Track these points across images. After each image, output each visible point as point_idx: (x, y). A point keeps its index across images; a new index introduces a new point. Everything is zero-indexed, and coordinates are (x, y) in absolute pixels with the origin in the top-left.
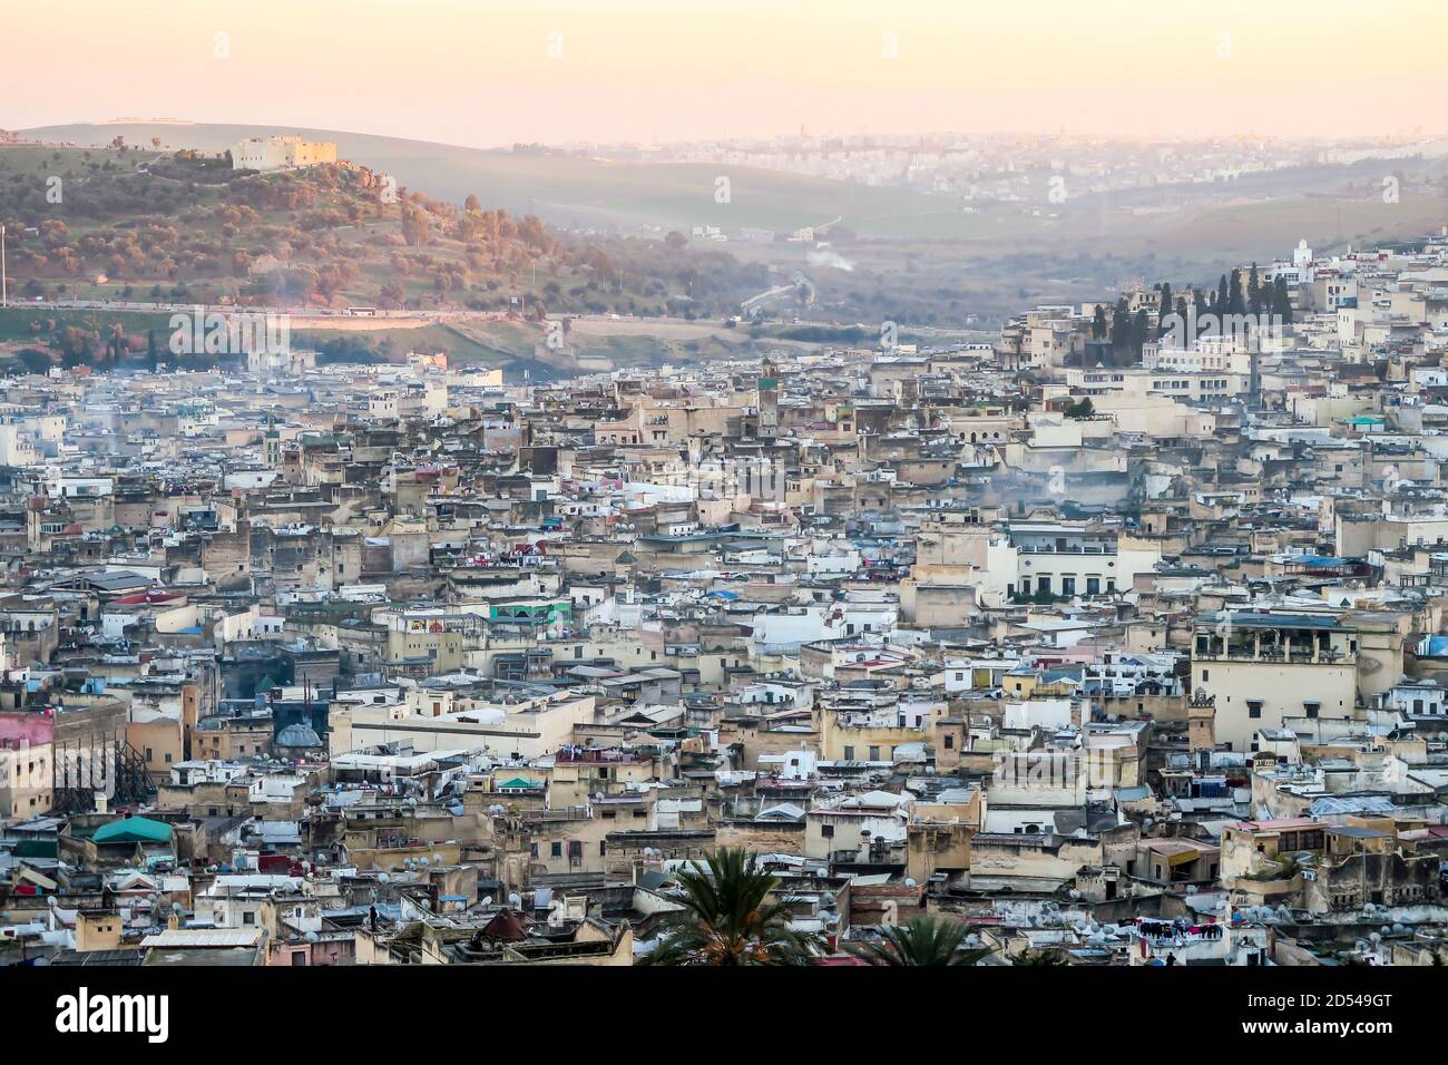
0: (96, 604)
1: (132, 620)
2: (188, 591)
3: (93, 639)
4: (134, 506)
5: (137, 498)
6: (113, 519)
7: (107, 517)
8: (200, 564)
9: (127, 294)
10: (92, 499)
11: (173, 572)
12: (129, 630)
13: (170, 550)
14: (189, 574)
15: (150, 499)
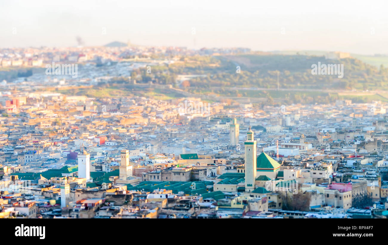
0: (344, 157)
1: (354, 161)
2: (364, 155)
3: (345, 166)
4: (341, 135)
5: (341, 133)
6: (336, 138)
7: (335, 137)
8: (365, 148)
9: (305, 87)
10: (331, 133)
11: (358, 150)
12: (354, 164)
13: (358, 145)
14: (362, 151)
15: (345, 133)
